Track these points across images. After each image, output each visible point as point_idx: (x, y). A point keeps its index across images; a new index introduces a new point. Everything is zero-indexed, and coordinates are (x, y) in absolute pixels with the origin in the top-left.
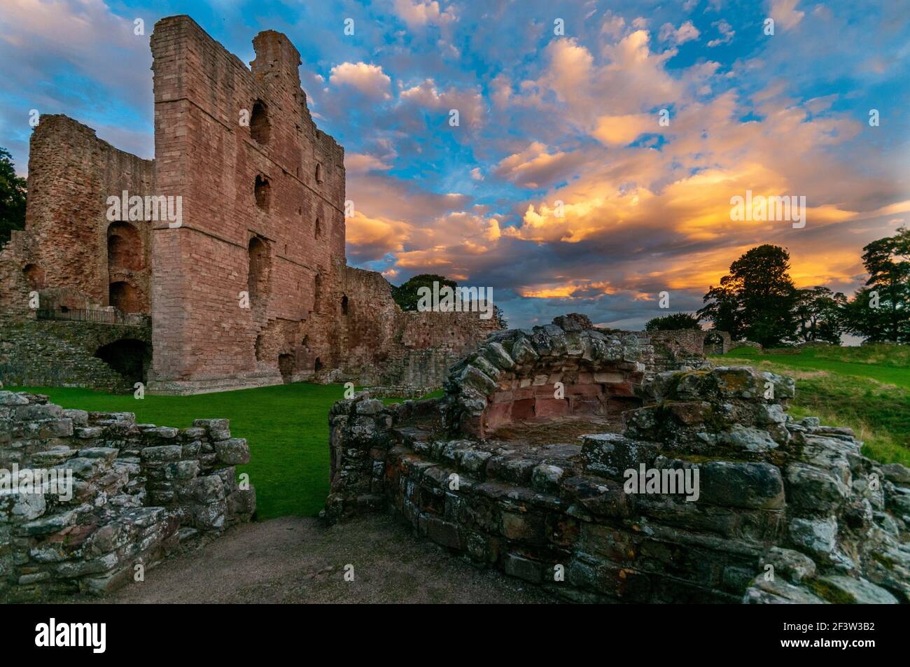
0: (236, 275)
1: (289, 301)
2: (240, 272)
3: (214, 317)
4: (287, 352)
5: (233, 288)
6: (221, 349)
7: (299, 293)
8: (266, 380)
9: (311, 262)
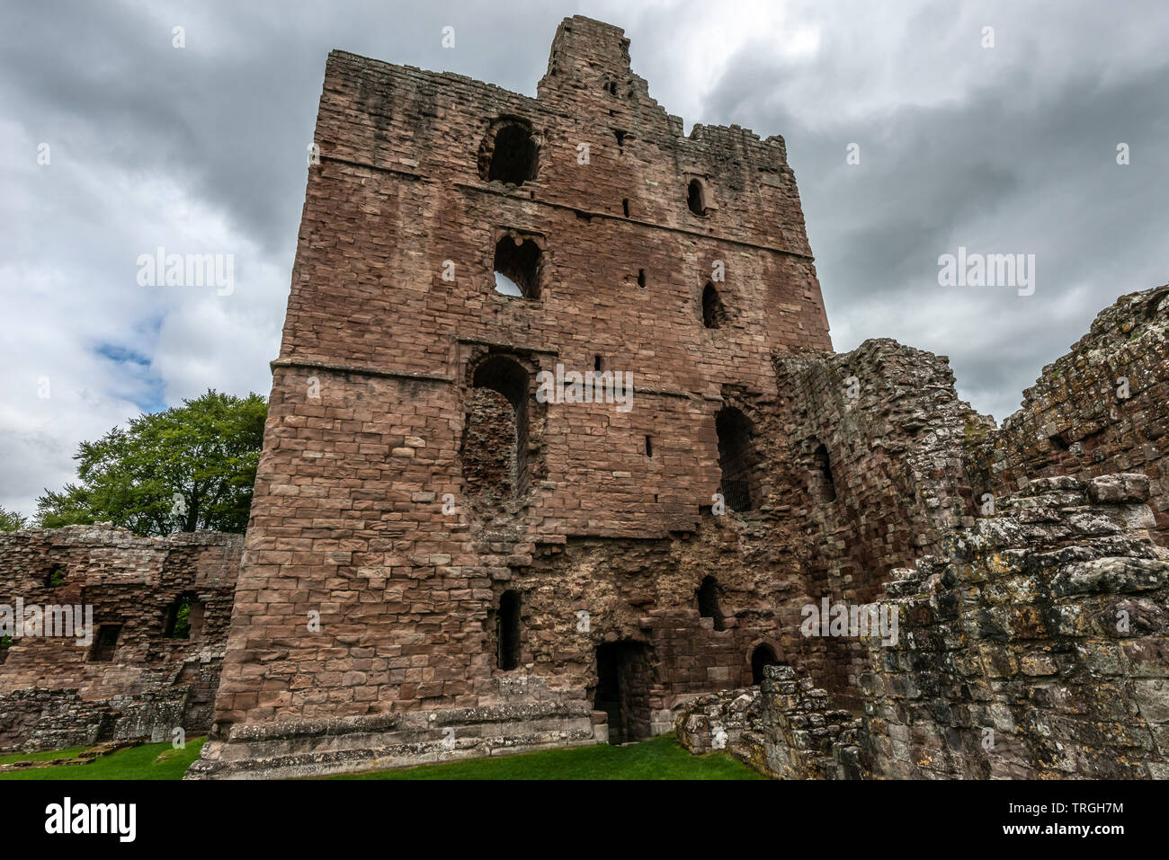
0: (420, 443)
1: (615, 488)
2: (430, 436)
3: (332, 554)
4: (627, 632)
5: (407, 475)
6: (352, 637)
7: (653, 463)
8: (521, 731)
9: (696, 382)
